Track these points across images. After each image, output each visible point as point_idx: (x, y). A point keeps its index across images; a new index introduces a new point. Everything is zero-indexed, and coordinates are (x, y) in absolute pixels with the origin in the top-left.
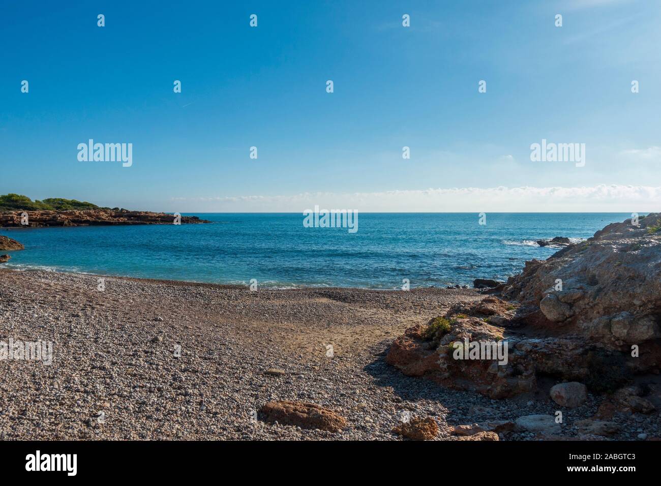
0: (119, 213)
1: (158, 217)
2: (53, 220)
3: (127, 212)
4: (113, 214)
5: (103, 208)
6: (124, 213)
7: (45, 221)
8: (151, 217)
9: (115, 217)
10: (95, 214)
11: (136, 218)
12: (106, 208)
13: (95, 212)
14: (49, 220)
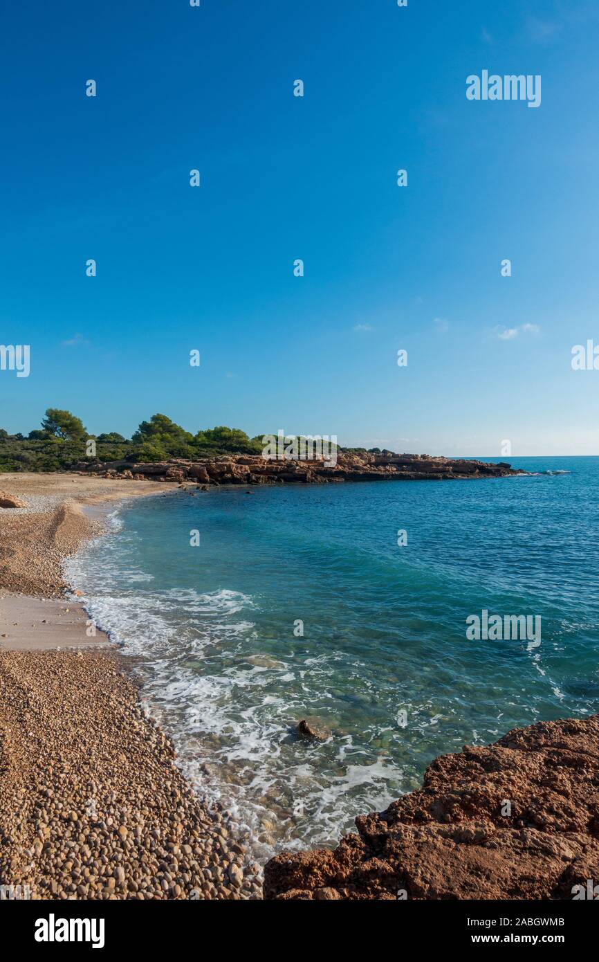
0: (383, 458)
1: (448, 464)
2: (287, 472)
3: (394, 456)
4: (373, 460)
5: (356, 450)
6: (389, 457)
7: (275, 473)
8: (437, 464)
9: (376, 464)
10: (347, 461)
11: (410, 467)
12: (360, 449)
13: (346, 457)
14: (281, 472)
